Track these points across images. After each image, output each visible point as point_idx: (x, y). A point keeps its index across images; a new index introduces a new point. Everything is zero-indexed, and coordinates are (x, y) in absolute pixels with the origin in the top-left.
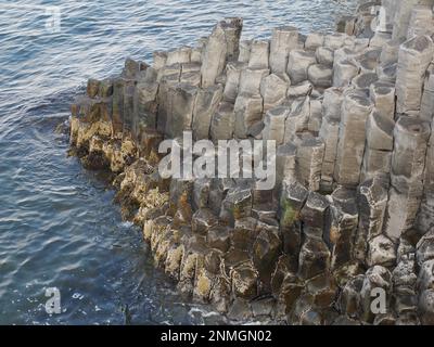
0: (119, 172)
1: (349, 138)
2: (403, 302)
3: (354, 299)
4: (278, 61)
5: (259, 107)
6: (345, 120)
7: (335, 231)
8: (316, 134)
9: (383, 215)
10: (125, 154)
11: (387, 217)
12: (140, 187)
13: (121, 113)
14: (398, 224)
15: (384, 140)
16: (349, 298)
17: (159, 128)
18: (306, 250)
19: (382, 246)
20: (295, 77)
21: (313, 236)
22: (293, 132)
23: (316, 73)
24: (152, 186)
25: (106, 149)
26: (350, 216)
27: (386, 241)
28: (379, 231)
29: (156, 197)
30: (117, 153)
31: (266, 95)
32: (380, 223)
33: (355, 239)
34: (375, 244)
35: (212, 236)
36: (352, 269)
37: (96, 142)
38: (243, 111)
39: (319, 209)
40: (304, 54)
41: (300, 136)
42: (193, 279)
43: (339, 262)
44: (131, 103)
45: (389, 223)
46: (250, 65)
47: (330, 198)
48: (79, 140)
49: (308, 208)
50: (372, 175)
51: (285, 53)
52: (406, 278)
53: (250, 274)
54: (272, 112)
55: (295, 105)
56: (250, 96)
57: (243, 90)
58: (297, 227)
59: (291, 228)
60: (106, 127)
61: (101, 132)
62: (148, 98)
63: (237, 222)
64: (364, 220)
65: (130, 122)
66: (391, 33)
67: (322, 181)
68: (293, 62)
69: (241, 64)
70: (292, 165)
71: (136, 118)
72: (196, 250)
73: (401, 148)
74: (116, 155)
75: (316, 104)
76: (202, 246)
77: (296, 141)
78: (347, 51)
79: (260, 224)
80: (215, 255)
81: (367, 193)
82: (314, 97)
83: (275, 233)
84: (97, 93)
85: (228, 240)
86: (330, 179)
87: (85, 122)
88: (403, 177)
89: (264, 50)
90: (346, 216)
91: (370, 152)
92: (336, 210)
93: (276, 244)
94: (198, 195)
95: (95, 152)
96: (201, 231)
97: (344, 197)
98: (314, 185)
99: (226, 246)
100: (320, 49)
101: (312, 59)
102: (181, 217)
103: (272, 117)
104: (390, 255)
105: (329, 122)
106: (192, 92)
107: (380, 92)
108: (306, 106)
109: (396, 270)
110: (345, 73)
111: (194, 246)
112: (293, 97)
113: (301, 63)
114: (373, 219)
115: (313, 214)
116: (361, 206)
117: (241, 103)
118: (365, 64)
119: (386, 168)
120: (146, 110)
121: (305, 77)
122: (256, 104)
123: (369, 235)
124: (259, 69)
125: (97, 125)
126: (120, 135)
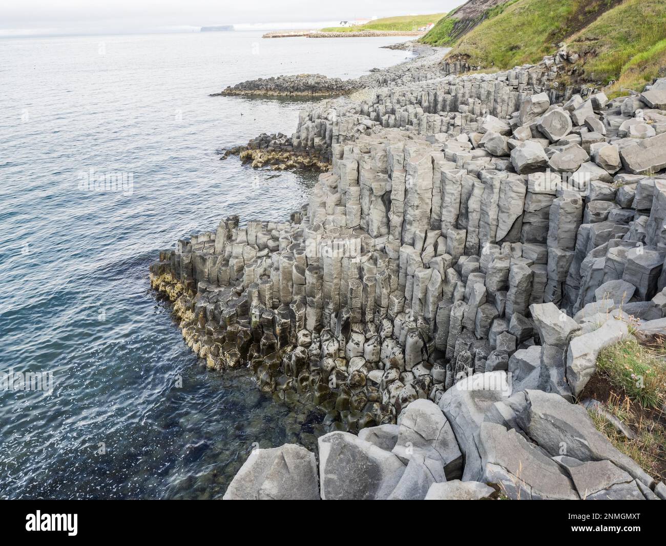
0: (174, 301)
1: (284, 279)
2: (313, 366)
3: (288, 365)
4: (252, 239)
5: (242, 264)
6: (281, 269)
7: (278, 329)
8: (269, 277)
9: (304, 318)
10: (176, 292)
11: (306, 319)
12: (182, 310)
13: (175, 269)
14: (312, 323)
15: (300, 279)
16: (286, 365)
17: (194, 277)
18: (263, 340)
19: (304, 335)
20: (261, 247)
21: (268, 332)
22: (258, 277)
23: (271, 244)
24: (188, 309)
25: (168, 289)
26: (285, 321)
27: (306, 332)
28: (302, 327)
29: (190, 316)
30: (172, 291)
31: (245, 257)
32: (302, 323)
33: (290, 332)
34: (300, 334)
35: (215, 336)
36: (289, 349)
37: (163, 286)
38: (233, 266)
39: (269, 318)
40: (264, 234)
41: (261, 279)
42: (205, 359)
43: (283, 345)
44: (179, 264)
45: (308, 323)
46: (238, 241)
47: (276, 311)
48: (154, 285)
49: (264, 318)
50: (297, 298)
51: (254, 234)
52: (314, 352)
53: (235, 355)
54: (247, 267)
55: (259, 261)
56: (237, 258)
57: (234, 255)
58: (259, 328)
59: (256, 329)
60: (168, 277)
61: (166, 280)
62: (186, 261)
63: (228, 327)
64: (293, 322)
65: (179, 274)
66: (309, 221)
67: (273, 302)
68: (259, 239)
69: (233, 241)
70: (256, 294)
71: (181, 272)
72: (206, 344)
73: (309, 283)
74: (172, 292)
75: (269, 261)
76: (210, 342)
77: (259, 281)
78: (286, 232)
79: (240, 328)
80: (217, 346)
81: (293, 307)
82: (270, 257)
83: (248, 332)
84: (164, 259)
85: (224, 338)
86: (278, 300)
87: (156, 275)
88: (311, 298)
89: (244, 233)
90: (283, 321)
91: (295, 285)
92: (278, 318)
93: (249, 338)
94: (208, 313)
95: (162, 291)
96: (210, 333)
97: (283, 310)
98: (269, 304)
99: (223, 341)
100: (273, 231)
101: (269, 237)
102: (200, 326)
103: (247, 269)
104: (308, 340)
105: (274, 270)
106: (207, 257)
107: (299, 254)
108: (264, 262)
109: (311, 348)
110: (283, 244)
111: (206, 342)
112: (259, 257)
113: (263, 239)
114: (298, 321)
115: (266, 320)
116: (292, 315)
117: (232, 262)
118: (295, 238)
119: (303, 294)
120: (186, 268)
121: (266, 246)
122: (240, 262)
123: (297, 330)
124: (241, 243)
125: (163, 276)
126: (175, 281)
